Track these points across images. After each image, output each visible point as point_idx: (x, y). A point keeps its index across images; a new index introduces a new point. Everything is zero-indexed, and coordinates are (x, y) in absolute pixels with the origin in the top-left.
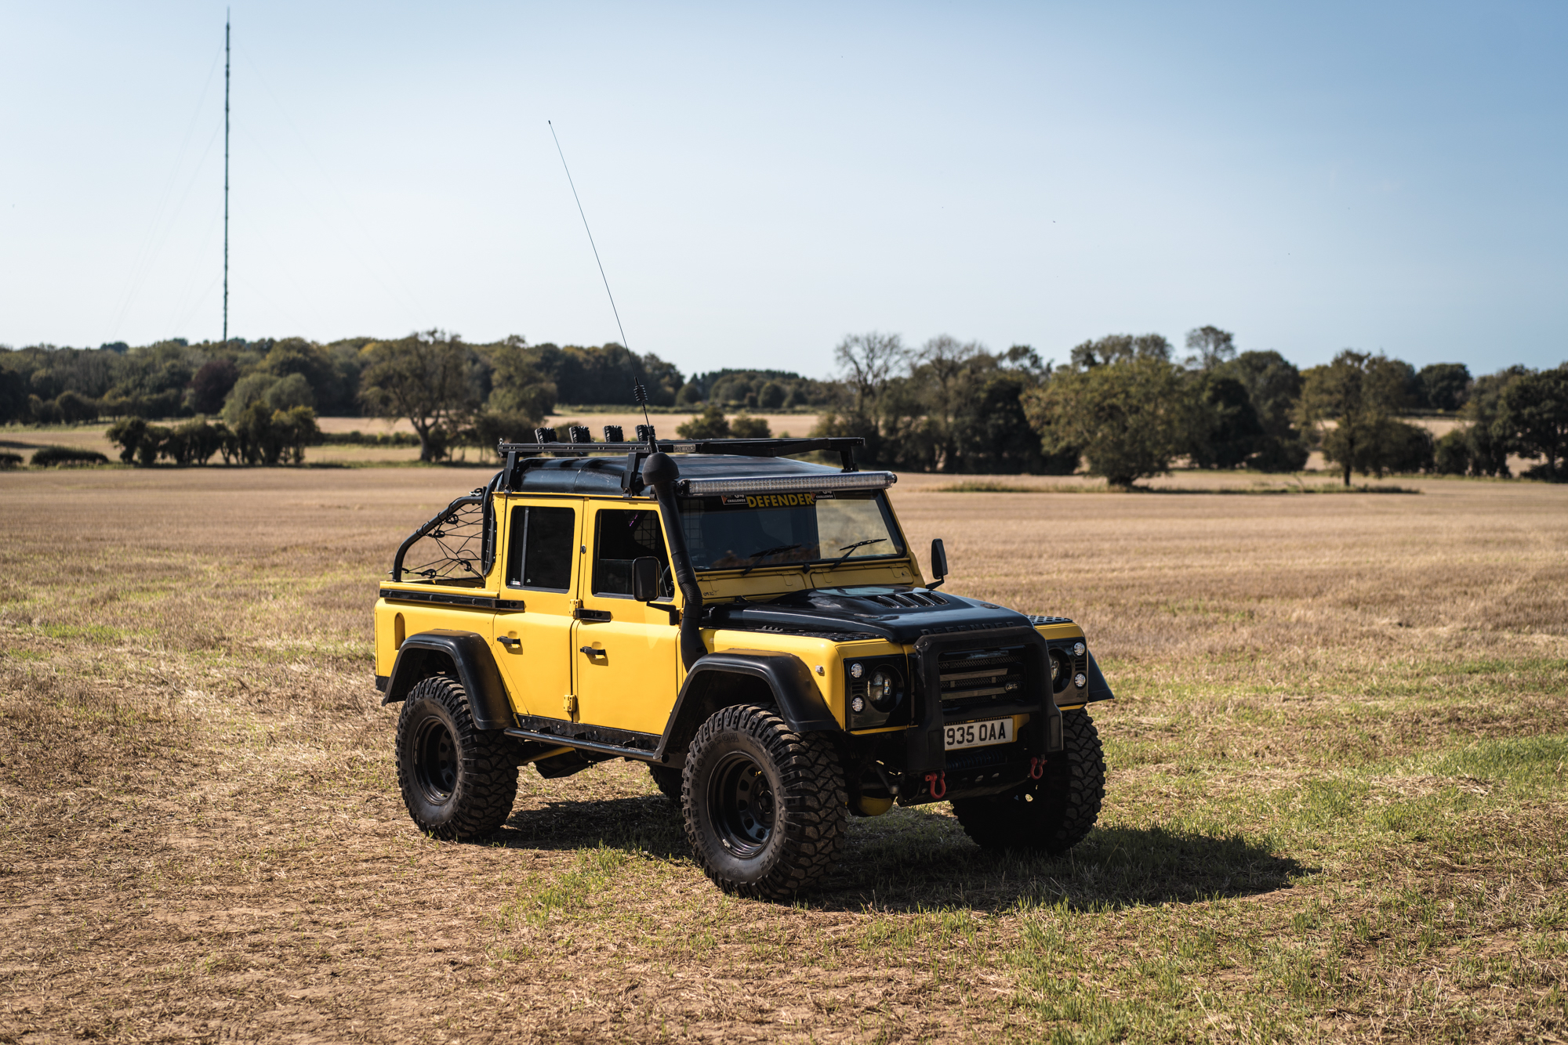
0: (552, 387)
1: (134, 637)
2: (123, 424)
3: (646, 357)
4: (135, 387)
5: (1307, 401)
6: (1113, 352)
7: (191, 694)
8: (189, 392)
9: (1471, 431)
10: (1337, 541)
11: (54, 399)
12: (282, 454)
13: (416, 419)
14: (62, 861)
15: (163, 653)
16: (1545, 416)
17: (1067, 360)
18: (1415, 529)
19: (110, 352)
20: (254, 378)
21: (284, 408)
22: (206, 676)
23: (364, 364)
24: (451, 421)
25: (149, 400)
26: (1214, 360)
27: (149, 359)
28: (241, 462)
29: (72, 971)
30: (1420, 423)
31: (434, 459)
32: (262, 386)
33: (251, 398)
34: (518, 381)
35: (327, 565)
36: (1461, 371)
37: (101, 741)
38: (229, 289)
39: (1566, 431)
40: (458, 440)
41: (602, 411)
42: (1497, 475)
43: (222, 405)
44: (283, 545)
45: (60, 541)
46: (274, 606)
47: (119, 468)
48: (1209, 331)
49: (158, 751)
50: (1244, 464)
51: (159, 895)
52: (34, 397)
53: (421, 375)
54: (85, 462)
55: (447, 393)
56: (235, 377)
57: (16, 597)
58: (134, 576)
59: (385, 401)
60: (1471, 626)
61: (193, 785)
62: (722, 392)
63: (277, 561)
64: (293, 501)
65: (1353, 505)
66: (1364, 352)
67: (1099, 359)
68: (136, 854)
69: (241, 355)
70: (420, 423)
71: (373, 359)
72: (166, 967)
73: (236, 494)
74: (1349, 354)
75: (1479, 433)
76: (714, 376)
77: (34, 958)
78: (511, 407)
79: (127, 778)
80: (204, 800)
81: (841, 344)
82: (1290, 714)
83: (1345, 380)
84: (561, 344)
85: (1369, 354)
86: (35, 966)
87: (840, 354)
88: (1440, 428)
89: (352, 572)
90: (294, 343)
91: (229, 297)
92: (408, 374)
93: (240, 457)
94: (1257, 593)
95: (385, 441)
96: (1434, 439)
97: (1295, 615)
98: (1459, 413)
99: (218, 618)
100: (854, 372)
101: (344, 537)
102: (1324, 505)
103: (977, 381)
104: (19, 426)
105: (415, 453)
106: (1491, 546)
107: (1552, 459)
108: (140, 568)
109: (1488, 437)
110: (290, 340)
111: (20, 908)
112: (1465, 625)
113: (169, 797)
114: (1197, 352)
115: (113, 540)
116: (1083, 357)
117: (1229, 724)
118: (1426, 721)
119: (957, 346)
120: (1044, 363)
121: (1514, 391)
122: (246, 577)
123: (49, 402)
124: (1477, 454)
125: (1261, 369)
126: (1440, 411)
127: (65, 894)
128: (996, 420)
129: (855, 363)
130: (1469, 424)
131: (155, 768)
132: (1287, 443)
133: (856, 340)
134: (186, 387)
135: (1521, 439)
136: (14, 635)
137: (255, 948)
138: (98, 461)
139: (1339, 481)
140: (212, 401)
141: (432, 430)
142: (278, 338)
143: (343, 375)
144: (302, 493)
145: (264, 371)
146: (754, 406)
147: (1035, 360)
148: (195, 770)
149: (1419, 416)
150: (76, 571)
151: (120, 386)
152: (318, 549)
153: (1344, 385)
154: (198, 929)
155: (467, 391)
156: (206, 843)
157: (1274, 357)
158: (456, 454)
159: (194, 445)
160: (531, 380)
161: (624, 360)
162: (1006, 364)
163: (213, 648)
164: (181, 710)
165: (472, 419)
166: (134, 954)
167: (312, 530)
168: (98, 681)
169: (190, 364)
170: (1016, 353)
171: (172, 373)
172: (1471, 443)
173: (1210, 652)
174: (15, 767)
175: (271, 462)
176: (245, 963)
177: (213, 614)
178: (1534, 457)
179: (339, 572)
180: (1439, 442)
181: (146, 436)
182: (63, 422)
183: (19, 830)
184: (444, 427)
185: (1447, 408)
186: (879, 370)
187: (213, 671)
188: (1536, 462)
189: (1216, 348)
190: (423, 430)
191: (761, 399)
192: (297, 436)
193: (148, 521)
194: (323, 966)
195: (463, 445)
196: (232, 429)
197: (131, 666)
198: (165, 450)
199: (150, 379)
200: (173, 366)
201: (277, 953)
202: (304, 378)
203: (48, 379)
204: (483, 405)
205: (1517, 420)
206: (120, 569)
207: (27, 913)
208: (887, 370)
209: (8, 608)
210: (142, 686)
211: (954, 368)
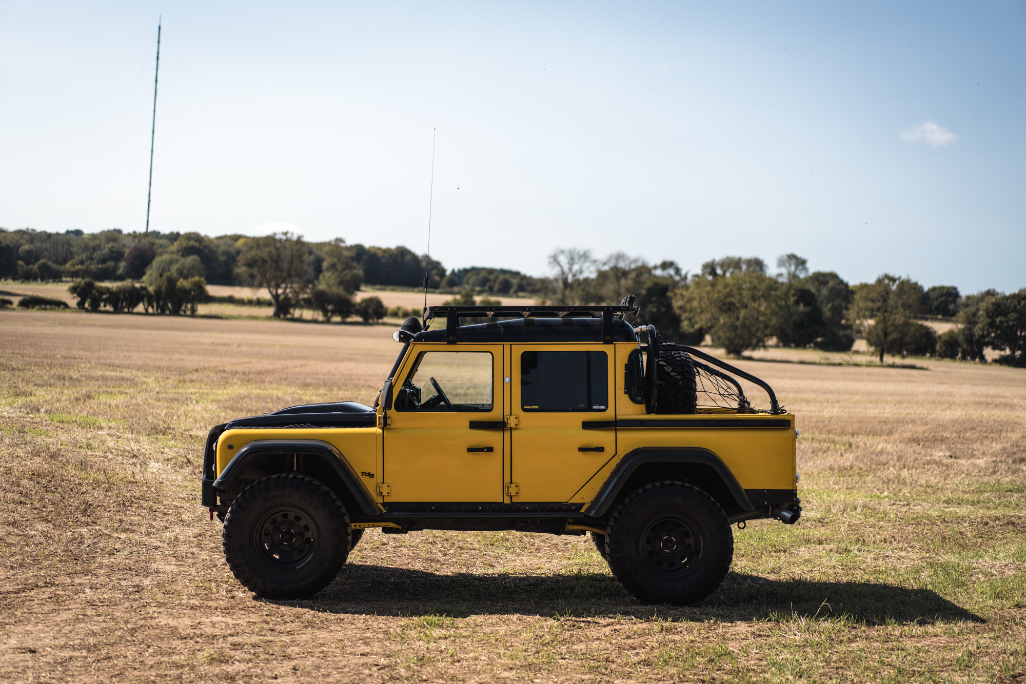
0: (360, 272)
1: (110, 424)
2: (80, 283)
3: (423, 256)
4: (87, 260)
5: (858, 306)
6: (729, 267)
7: (154, 466)
8: (122, 265)
9: (962, 331)
10: (889, 398)
11: (34, 264)
12: (183, 308)
13: (272, 289)
14: (87, 577)
15: (130, 436)
16: (1011, 323)
17: (699, 271)
18: (938, 393)
19: (72, 235)
20: (166, 257)
21: (186, 277)
22: (162, 453)
23: (238, 252)
24: (295, 292)
25: (96, 268)
26: (794, 276)
27: (97, 242)
28: (155, 312)
29: (110, 658)
30: (928, 324)
31: (282, 316)
32: (170, 263)
33: (163, 270)
34: (339, 267)
35: (227, 383)
36: (954, 291)
37: (98, 494)
38: (151, 198)
39: (1023, 334)
40: (297, 305)
41: (392, 290)
42: (977, 360)
43: (144, 274)
44: (195, 368)
45: (47, 358)
46: (198, 408)
47: (75, 312)
48: (792, 257)
49: (139, 503)
50: (812, 345)
51: (160, 605)
52: (20, 262)
53: (276, 261)
54: (53, 307)
55: (293, 273)
56: (153, 257)
57: (24, 394)
58: (100, 383)
59: (252, 276)
60: (998, 459)
61: (167, 528)
62: (471, 281)
63: (194, 377)
64: (194, 339)
65: (888, 375)
66: (897, 276)
67: (719, 271)
68: (136, 575)
69: (158, 242)
70: (274, 292)
71: (244, 249)
72: (175, 658)
73: (155, 333)
74: (887, 276)
75: (966, 332)
76: (466, 271)
77: (81, 647)
78: (334, 285)
79: (121, 521)
80: (176, 539)
81: (552, 253)
82: (899, 514)
83: (883, 293)
84: (367, 244)
85: (900, 277)
86: (84, 653)
87: (552, 260)
88: (941, 328)
89: (244, 388)
90: (193, 236)
91: (151, 203)
92: (268, 259)
93: (155, 308)
94: (851, 431)
95: (250, 303)
96: (937, 335)
97: (880, 447)
98: (954, 318)
99: (163, 414)
100: (560, 272)
101: (234, 364)
102: (869, 374)
103: (640, 283)
104: (10, 281)
105: (271, 311)
106: (991, 406)
107: (1013, 351)
108: (104, 379)
109: (972, 335)
110: (190, 234)
111: (65, 610)
112: (994, 459)
113: (152, 536)
114: (783, 270)
115: (82, 359)
116: (709, 270)
117: (860, 519)
118: (991, 524)
119: (628, 258)
120: (683, 272)
121: (990, 306)
122: (175, 388)
123: (31, 266)
124: (965, 346)
125: (825, 283)
126: (940, 317)
127: (94, 601)
128: (654, 307)
129: (561, 266)
130: (960, 326)
131: (139, 515)
132: (841, 333)
133: (562, 252)
134: (120, 261)
135: (994, 338)
136: (28, 419)
137: (235, 646)
138: (62, 306)
139: (876, 359)
140: (137, 271)
141: (282, 297)
142: (182, 232)
143: (223, 258)
144: (197, 334)
145: (172, 253)
146: (491, 291)
147: (678, 271)
148: (167, 517)
149: (926, 319)
150: (62, 378)
151: (77, 258)
152: (219, 371)
153: (882, 296)
154: (192, 631)
155: (306, 272)
156: (183, 569)
157: (834, 276)
158: (297, 313)
159: (125, 299)
160: (348, 267)
161: (408, 257)
162: (659, 272)
163: (163, 434)
164: (149, 476)
165: (308, 291)
166: (152, 647)
167: (212, 359)
168: (90, 453)
169: (124, 246)
170: (665, 265)
171: (112, 251)
172: (961, 338)
173: (831, 469)
174: (44, 510)
175: (175, 313)
176: (231, 657)
177: (159, 411)
178: (1002, 350)
179: (236, 387)
180: (940, 337)
181: (94, 292)
182: (39, 280)
183: (55, 553)
184: (290, 295)
185: (944, 315)
186: (577, 271)
187: (167, 450)
188: (1003, 353)
189: (796, 268)
190: (276, 297)
191: (496, 287)
192: (194, 296)
193: (102, 347)
194: (285, 663)
195: (301, 307)
196: (151, 289)
197: (111, 443)
198: (106, 301)
199: (97, 255)
200: (113, 247)
201: (252, 651)
202: (199, 259)
203: (30, 251)
204: (316, 282)
205: (992, 325)
206: (90, 378)
207: (71, 614)
208: (581, 272)
209: (21, 401)
210: (120, 458)
211: (625, 273)
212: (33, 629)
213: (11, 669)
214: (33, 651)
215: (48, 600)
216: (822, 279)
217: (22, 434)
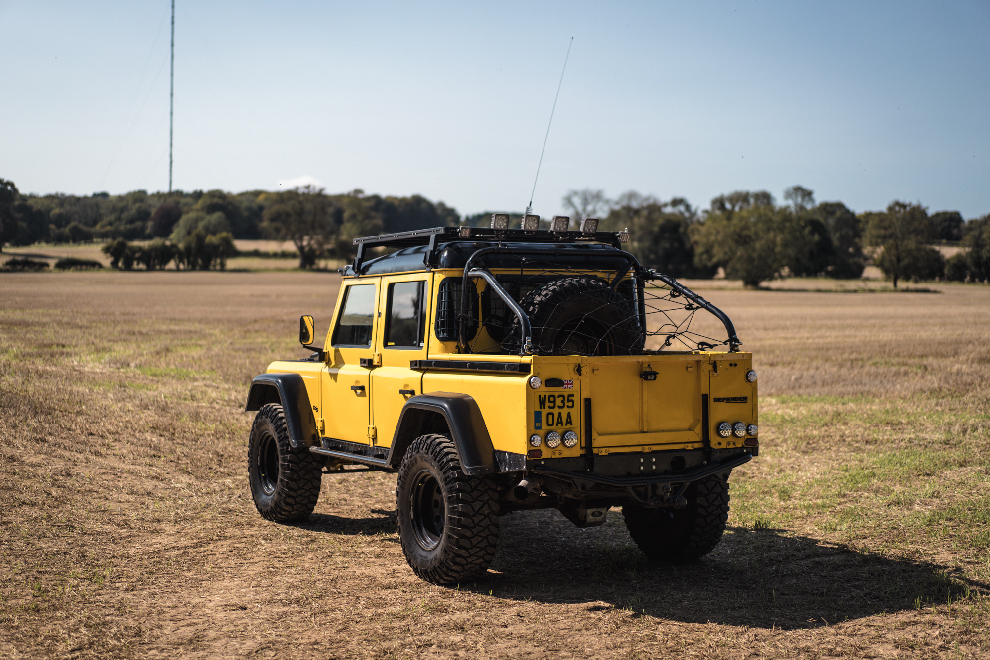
0: (379, 222)
1: (203, 376)
2: (112, 244)
4: (116, 221)
6: (737, 202)
8: (150, 224)
9: (970, 255)
11: (66, 226)
12: (213, 262)
13: (296, 242)
17: (708, 206)
19: (100, 199)
20: (192, 215)
21: (214, 233)
23: (261, 208)
24: (319, 243)
25: (125, 228)
26: (801, 208)
27: (124, 203)
28: (187, 268)
29: (325, 612)
30: (937, 248)
32: (197, 220)
33: (191, 228)
34: (360, 217)
36: (957, 216)
38: (173, 159)
40: (321, 256)
42: (985, 281)
43: (171, 232)
47: (110, 271)
48: (798, 189)
50: (823, 273)
52: (52, 226)
53: (300, 213)
54: (88, 267)
55: (316, 224)
56: (179, 215)
57: (104, 350)
58: (170, 336)
59: (277, 230)
63: (257, 327)
66: (907, 203)
67: (728, 206)
69: (182, 201)
70: (299, 244)
71: (267, 204)
72: (391, 609)
74: (897, 204)
75: (974, 255)
77: (290, 601)
81: (565, 194)
83: (894, 220)
85: (910, 204)
86: (296, 608)
87: (565, 202)
88: (949, 252)
90: (215, 194)
91: (173, 163)
92: (292, 213)
93: (186, 264)
94: (917, 354)
95: (275, 256)
96: (945, 259)
97: (955, 368)
98: (961, 242)
100: (574, 212)
103: (651, 220)
104: (43, 245)
105: (296, 263)
109: (980, 257)
110: (212, 192)
111: (252, 563)
114: (791, 202)
115: (141, 314)
116: (718, 205)
119: (640, 197)
120: (693, 208)
122: (244, 338)
123: (62, 229)
124: (973, 269)
125: (832, 213)
126: (946, 241)
127: (276, 553)
128: (666, 245)
129: (574, 206)
130: (968, 250)
132: (849, 261)
133: (575, 193)
134: (147, 220)
136: (120, 374)
138: (97, 267)
139: (890, 285)
140: (164, 229)
141: (307, 249)
142: (205, 190)
143: (246, 214)
145: (198, 210)
147: (688, 207)
150: (131, 333)
151: (106, 220)
154: (391, 579)
155: (328, 224)
157: (840, 206)
158: (322, 264)
159: (157, 257)
160: (368, 217)
161: (423, 206)
162: (669, 210)
165: (332, 241)
166: (361, 599)
168: (197, 404)
169: (150, 206)
170: (676, 202)
171: (139, 211)
172: (969, 261)
175: (206, 268)
180: (948, 261)
181: (127, 251)
182: (71, 242)
184: (314, 247)
186: (590, 212)
189: (803, 200)
190: (301, 249)
192: (222, 251)
195: (326, 258)
196: (181, 246)
197: (212, 394)
198: (139, 260)
199: (125, 216)
200: (140, 207)
202: (223, 215)
203: (61, 215)
204: (338, 233)
206: (158, 332)
207: (260, 567)
208: (594, 212)
209: (107, 356)
210: (228, 408)
211: (637, 212)
212: (230, 584)
213: (232, 628)
214: (244, 608)
215: (229, 553)
216: (830, 209)
217: (123, 389)
